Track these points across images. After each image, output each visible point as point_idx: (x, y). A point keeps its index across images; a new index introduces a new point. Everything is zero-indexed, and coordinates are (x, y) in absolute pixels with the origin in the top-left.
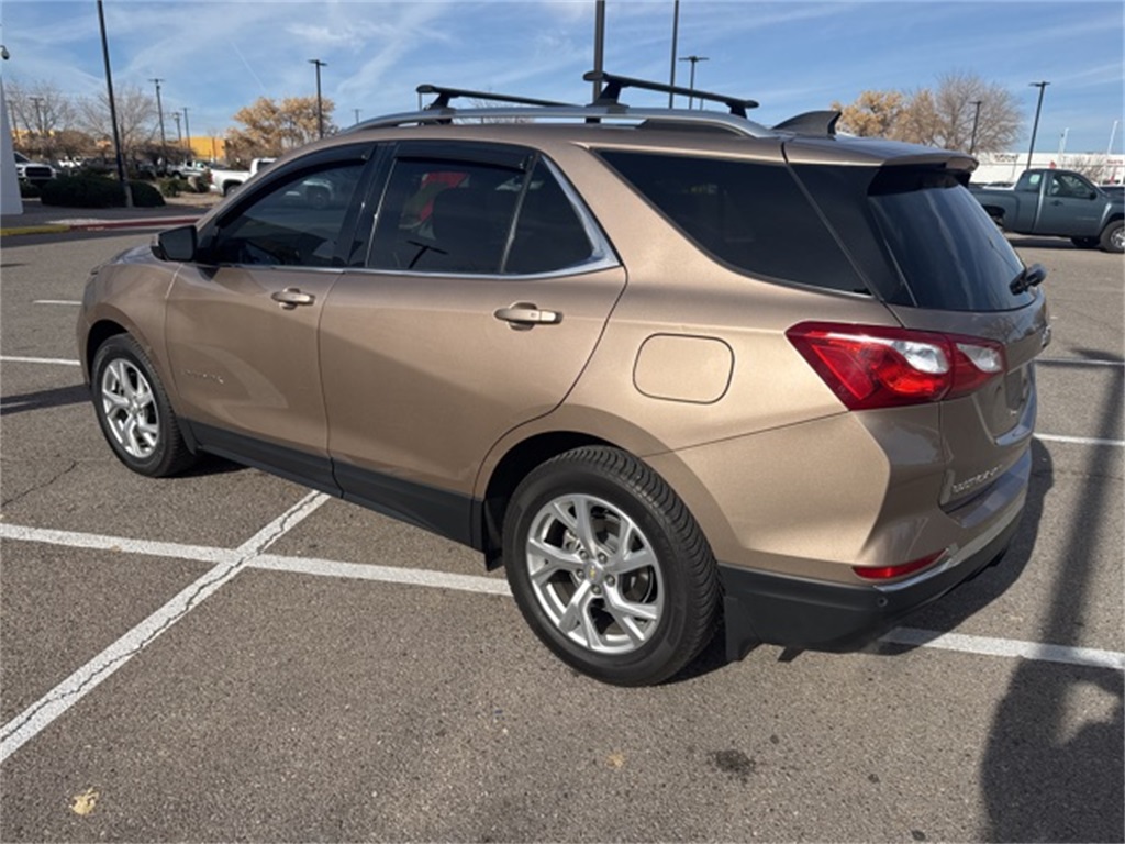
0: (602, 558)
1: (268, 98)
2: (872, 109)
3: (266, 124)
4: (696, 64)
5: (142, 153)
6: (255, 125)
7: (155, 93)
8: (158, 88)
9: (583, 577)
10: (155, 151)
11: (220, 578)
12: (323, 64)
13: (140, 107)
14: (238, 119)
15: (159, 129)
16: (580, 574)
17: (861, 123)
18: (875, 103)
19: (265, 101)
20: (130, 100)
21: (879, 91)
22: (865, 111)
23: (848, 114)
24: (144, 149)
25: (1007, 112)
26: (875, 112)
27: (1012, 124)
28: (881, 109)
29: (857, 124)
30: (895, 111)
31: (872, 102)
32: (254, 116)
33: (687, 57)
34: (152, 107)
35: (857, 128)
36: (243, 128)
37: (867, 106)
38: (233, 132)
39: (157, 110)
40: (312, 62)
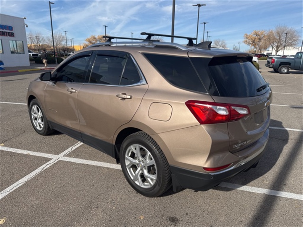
0: (143, 162)
1: (94, 35)
2: (256, 35)
3: (93, 42)
4: (205, 24)
5: (61, 50)
6: (90, 42)
7: (65, 34)
8: (66, 33)
9: (139, 167)
10: (65, 49)
11: (52, 163)
12: (107, 27)
13: (61, 38)
14: (86, 41)
15: (66, 43)
16: (138, 166)
17: (253, 39)
18: (257, 34)
19: (93, 36)
20: (59, 36)
21: (258, 30)
22: (254, 36)
23: (249, 37)
24: (62, 49)
25: (295, 36)
26: (257, 36)
27: (297, 39)
28: (259, 35)
29: (252, 40)
30: (263, 36)
31: (256, 33)
32: (90, 40)
33: (203, 22)
34: (64, 38)
35: (252, 41)
36: (87, 43)
37: (255, 35)
38: (85, 44)
39: (65, 39)
40: (104, 26)
